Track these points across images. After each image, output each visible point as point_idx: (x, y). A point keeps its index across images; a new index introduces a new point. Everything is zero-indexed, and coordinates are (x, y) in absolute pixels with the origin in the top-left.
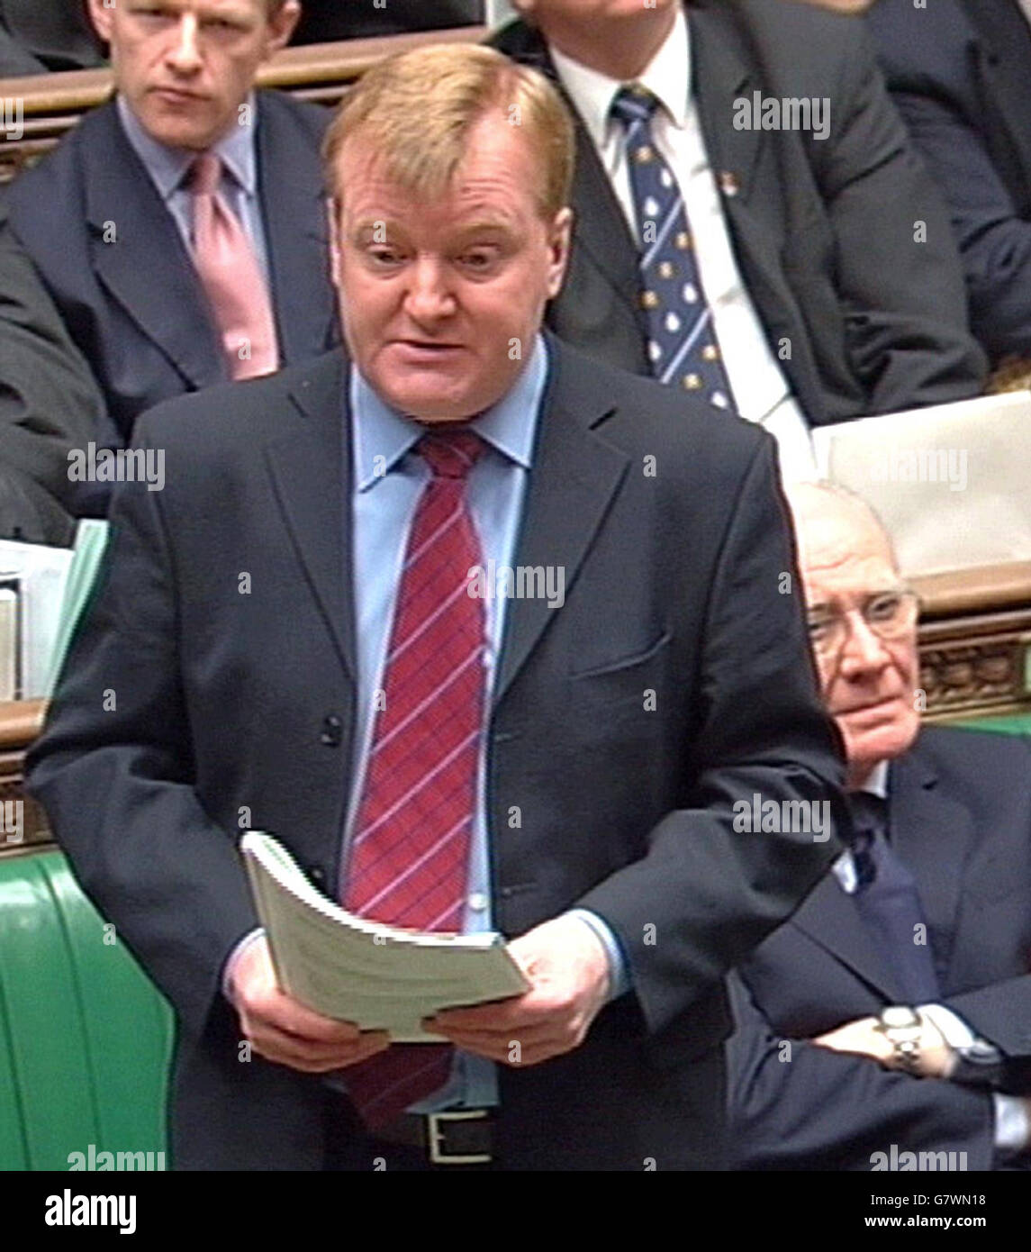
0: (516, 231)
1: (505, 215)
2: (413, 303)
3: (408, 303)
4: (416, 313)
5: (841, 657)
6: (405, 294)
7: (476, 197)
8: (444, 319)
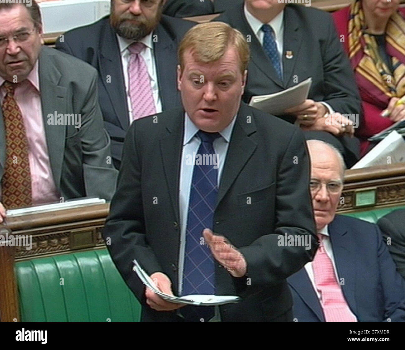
0: (235, 76)
1: (233, 72)
2: (206, 96)
3: (204, 96)
4: (206, 99)
5: (316, 194)
6: (204, 94)
7: (226, 67)
8: (213, 101)
